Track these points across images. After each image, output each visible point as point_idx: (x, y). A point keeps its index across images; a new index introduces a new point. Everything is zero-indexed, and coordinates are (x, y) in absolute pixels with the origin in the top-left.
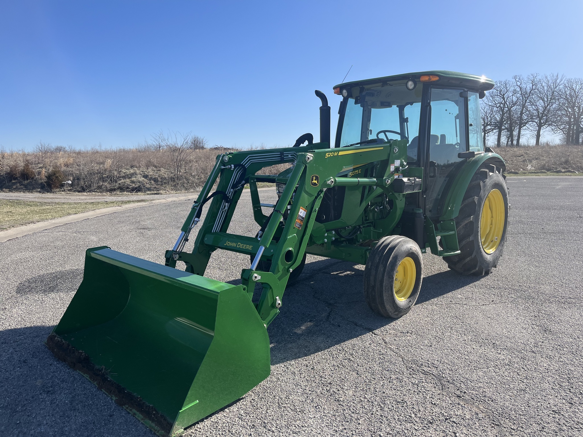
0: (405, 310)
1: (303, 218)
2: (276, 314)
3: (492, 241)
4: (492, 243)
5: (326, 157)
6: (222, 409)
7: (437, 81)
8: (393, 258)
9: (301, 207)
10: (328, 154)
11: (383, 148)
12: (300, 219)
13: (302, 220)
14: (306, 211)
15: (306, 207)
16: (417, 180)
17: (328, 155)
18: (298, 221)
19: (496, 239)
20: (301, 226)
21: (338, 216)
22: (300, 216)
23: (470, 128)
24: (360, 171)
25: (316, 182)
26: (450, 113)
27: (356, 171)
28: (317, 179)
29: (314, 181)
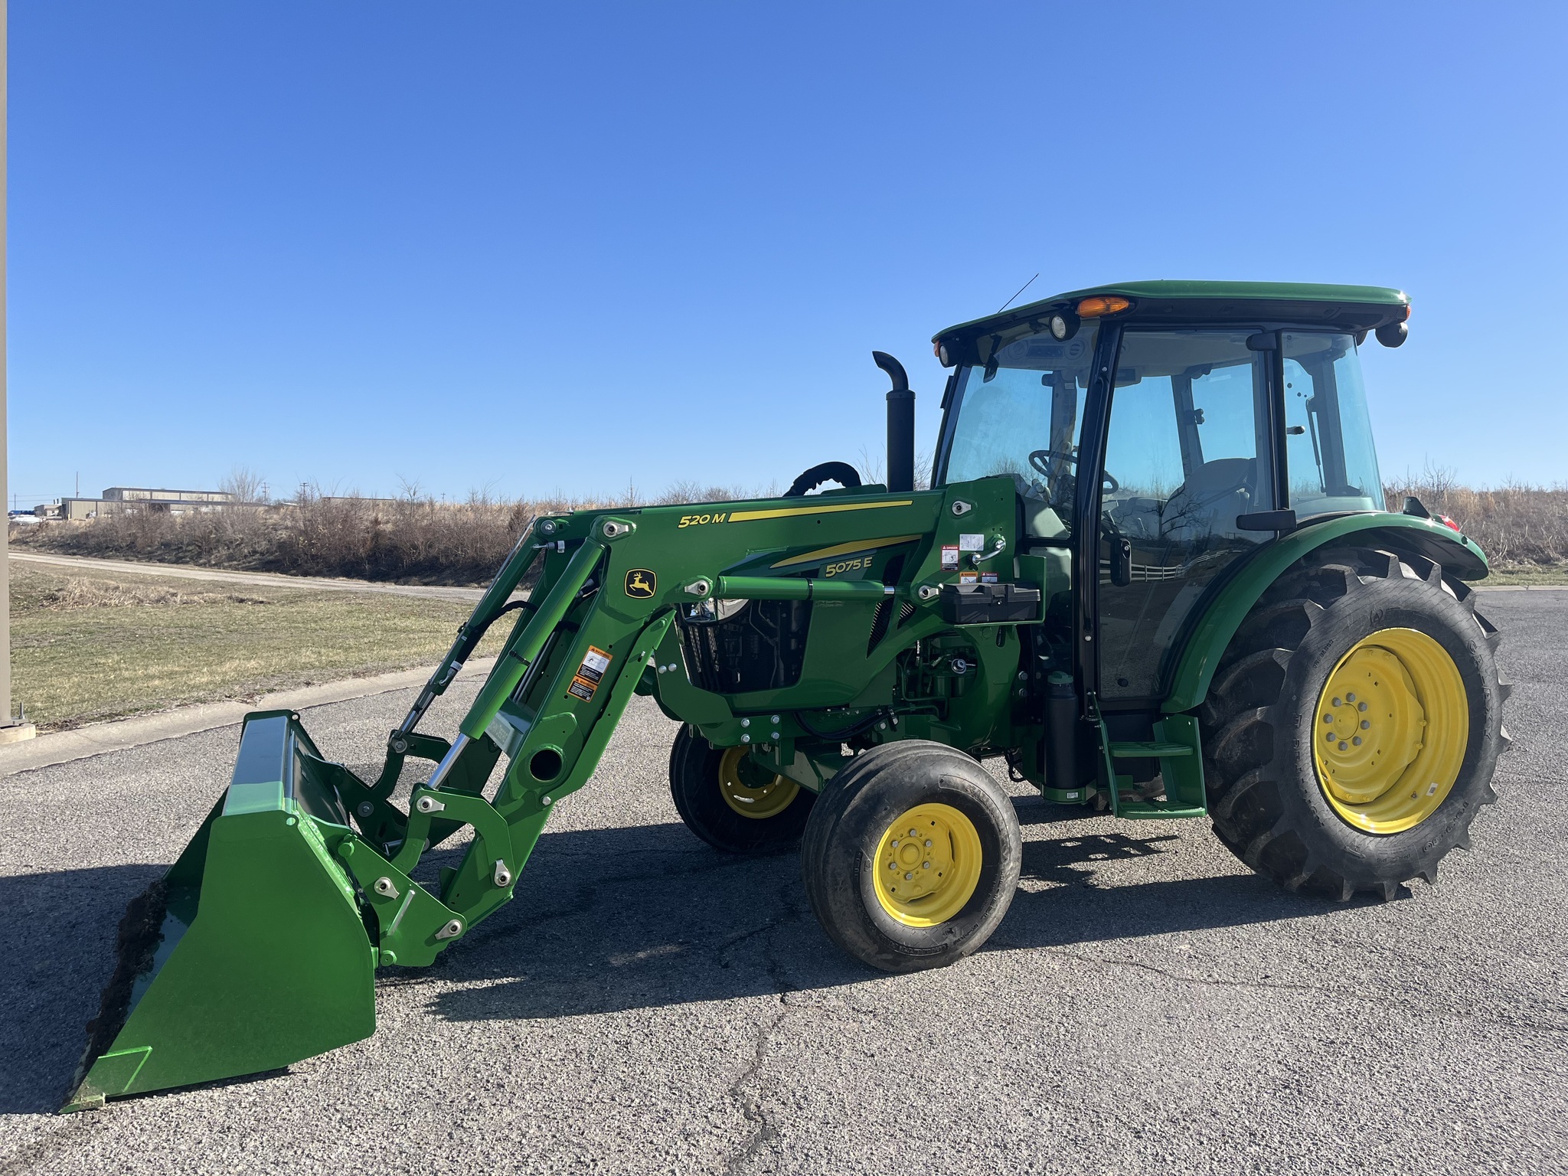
0: (926, 952)
1: (599, 674)
2: (502, 900)
3: (1414, 796)
4: (1411, 804)
5: (680, 526)
6: (222, 1083)
7: (1124, 311)
8: (866, 799)
9: (591, 647)
10: (690, 517)
11: (910, 503)
12: (586, 676)
13: (597, 678)
14: (611, 657)
15: (610, 646)
16: (1016, 590)
17: (688, 522)
18: (580, 679)
19: (1433, 790)
20: (591, 693)
21: (792, 679)
22: (588, 669)
23: (1290, 439)
24: (866, 562)
25: (646, 587)
26: (1299, 395)
27: (851, 562)
28: (647, 577)
29: (637, 585)
